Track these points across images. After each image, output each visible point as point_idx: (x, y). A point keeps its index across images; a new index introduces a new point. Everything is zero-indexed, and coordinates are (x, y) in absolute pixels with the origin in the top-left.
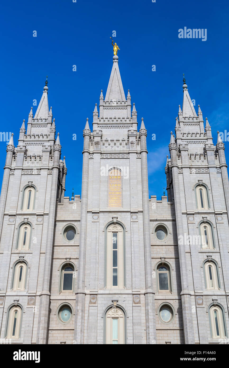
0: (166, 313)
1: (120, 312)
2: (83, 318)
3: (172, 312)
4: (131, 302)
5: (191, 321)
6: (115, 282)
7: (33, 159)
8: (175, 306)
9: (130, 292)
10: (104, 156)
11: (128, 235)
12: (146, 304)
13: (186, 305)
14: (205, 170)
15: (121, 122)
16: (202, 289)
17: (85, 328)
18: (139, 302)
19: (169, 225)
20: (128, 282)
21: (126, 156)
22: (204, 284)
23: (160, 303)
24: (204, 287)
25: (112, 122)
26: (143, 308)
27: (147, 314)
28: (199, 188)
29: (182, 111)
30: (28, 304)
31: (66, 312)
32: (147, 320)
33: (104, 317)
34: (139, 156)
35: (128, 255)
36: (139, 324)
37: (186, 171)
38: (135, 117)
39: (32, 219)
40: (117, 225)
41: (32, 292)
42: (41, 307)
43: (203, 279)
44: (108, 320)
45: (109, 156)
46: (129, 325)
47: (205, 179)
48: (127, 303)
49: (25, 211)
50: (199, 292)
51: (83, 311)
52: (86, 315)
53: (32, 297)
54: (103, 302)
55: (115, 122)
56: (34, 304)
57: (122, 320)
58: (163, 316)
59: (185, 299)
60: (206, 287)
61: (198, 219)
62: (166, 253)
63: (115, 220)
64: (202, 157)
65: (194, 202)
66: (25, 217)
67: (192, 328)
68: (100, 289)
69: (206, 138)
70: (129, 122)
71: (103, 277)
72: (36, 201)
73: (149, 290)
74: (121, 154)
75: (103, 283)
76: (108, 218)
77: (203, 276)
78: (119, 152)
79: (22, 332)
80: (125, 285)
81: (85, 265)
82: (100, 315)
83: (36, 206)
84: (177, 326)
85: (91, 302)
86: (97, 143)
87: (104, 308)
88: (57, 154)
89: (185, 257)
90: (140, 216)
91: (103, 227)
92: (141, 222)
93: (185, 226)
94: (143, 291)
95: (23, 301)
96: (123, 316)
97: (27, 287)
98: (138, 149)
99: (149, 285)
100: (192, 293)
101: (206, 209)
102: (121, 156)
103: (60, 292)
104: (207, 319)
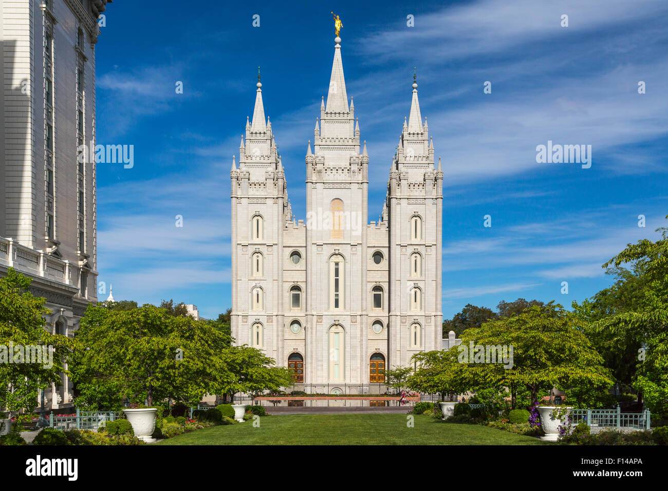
0: (378, 326)
1: (340, 328)
2: (312, 333)
3: (383, 326)
4: (350, 321)
5: (395, 336)
6: (337, 305)
7: (257, 186)
8: (385, 323)
9: (349, 313)
10: (327, 186)
11: (348, 265)
12: (362, 323)
13: (392, 324)
14: (422, 201)
15: (344, 144)
16: (406, 311)
17: (314, 340)
18: (356, 322)
19: (385, 251)
20: (348, 306)
21: (348, 186)
22: (409, 307)
23: (373, 319)
24: (408, 309)
25: (334, 144)
26: (359, 326)
27: (362, 330)
28: (415, 218)
29: (408, 126)
30: (267, 322)
31: (296, 325)
32: (361, 335)
33: (328, 332)
34: (360, 186)
35: (348, 283)
36: (356, 338)
37: (404, 202)
38: (357, 137)
39: (263, 249)
40: (339, 256)
41: (269, 313)
42: (278, 324)
43: (409, 303)
44: (332, 335)
45: (331, 186)
46: (348, 338)
47: (420, 209)
48: (346, 322)
49: (256, 241)
50: (404, 313)
51: (311, 328)
52: (314, 331)
53: (270, 317)
54: (327, 322)
55: (337, 143)
56: (272, 322)
57: (342, 335)
58: (375, 329)
59: (393, 318)
60: (410, 309)
61: (410, 250)
62: (381, 277)
63: (337, 252)
64: (421, 186)
65: (408, 234)
66: (256, 247)
67: (395, 340)
68: (326, 311)
69: (427, 162)
70: (351, 144)
71: (327, 302)
72: (265, 231)
73: (364, 313)
74: (343, 184)
75: (327, 306)
76: (330, 250)
77: (409, 300)
78: (341, 182)
79: (265, 343)
80: (345, 307)
81: (311, 292)
82: (325, 331)
83: (265, 236)
84: (386, 337)
85: (317, 322)
86: (320, 172)
87: (328, 326)
88: (280, 182)
89: (395, 285)
90: (359, 247)
91: (326, 258)
92: (359, 253)
93: (398, 256)
94: (359, 313)
95: (263, 320)
96: (343, 331)
97: (265, 308)
98: (359, 178)
99: (364, 308)
100: (398, 314)
101: (418, 241)
102: (342, 186)
103: (290, 310)
104: (408, 333)
